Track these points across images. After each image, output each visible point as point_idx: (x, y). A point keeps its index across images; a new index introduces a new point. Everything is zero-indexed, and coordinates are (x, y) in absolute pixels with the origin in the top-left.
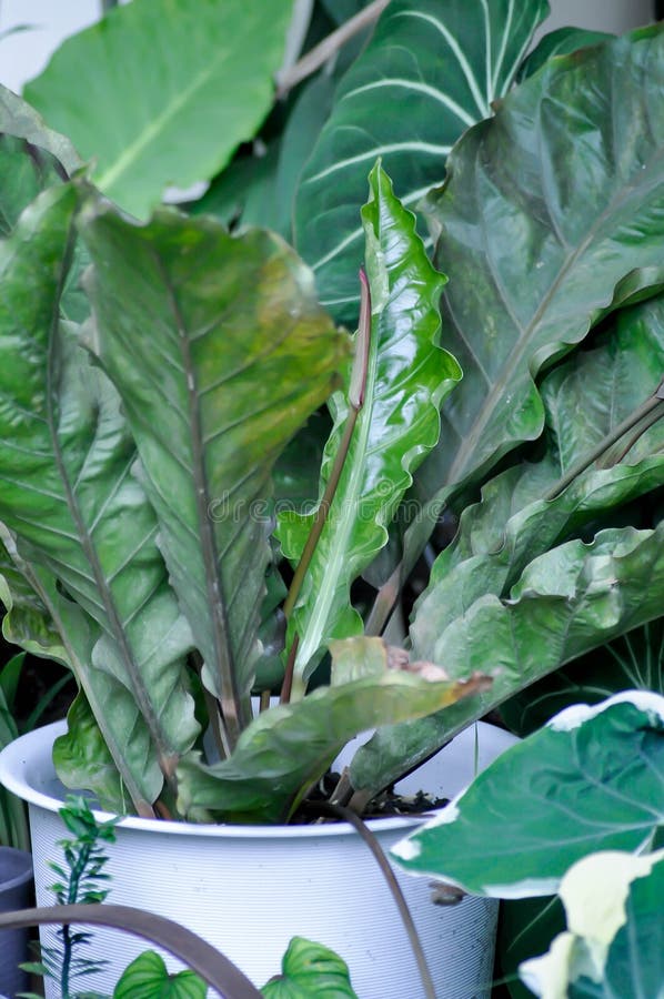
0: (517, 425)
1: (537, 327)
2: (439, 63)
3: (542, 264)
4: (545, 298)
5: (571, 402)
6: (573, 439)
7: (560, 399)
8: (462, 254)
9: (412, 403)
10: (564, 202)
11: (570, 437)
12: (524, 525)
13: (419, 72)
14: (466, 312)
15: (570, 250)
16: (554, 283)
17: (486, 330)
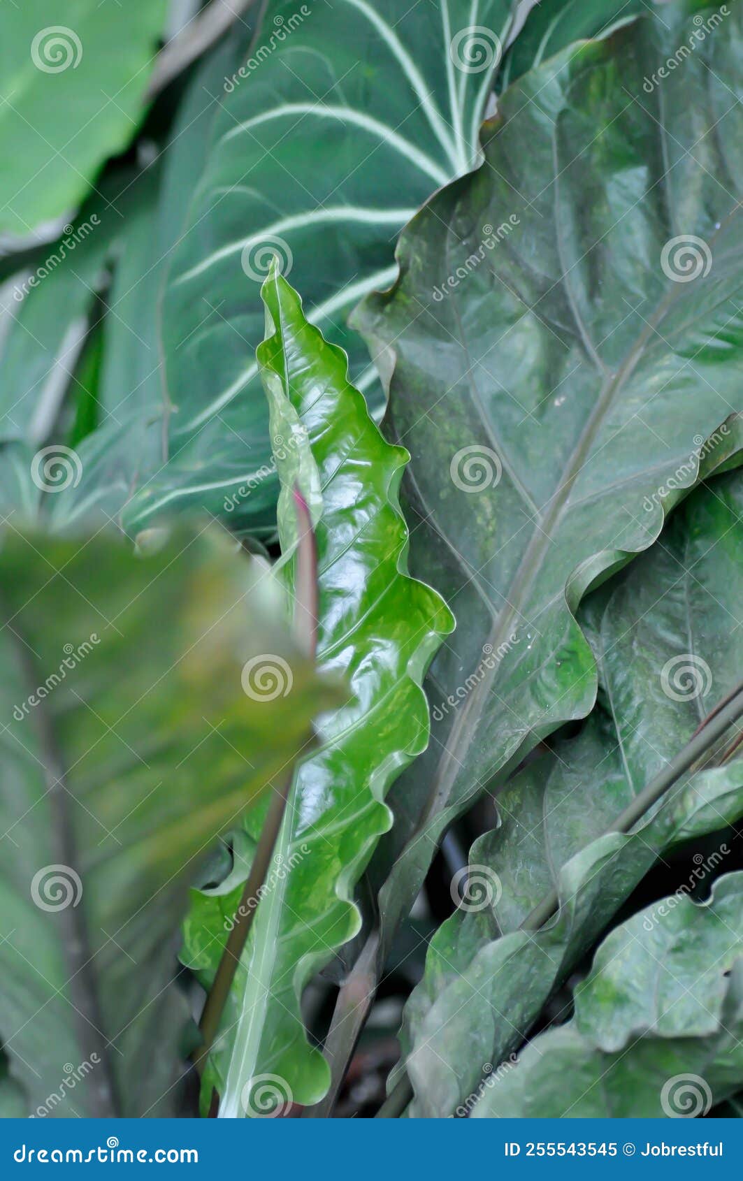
0: (549, 689)
1: (564, 510)
2: (369, 72)
3: (563, 399)
4: (572, 458)
5: (623, 636)
6: (636, 702)
7: (605, 633)
8: (430, 395)
9: (367, 669)
10: (594, 289)
11: (630, 697)
12: (588, 875)
13: (336, 86)
14: (443, 494)
15: (606, 372)
16: (585, 430)
17: (480, 520)
